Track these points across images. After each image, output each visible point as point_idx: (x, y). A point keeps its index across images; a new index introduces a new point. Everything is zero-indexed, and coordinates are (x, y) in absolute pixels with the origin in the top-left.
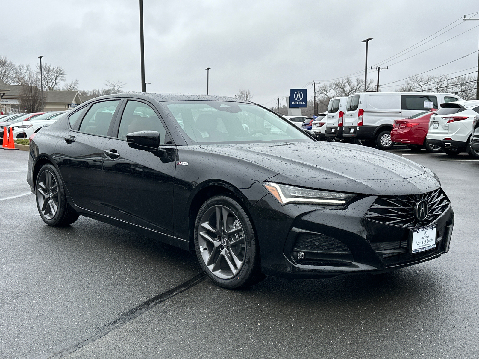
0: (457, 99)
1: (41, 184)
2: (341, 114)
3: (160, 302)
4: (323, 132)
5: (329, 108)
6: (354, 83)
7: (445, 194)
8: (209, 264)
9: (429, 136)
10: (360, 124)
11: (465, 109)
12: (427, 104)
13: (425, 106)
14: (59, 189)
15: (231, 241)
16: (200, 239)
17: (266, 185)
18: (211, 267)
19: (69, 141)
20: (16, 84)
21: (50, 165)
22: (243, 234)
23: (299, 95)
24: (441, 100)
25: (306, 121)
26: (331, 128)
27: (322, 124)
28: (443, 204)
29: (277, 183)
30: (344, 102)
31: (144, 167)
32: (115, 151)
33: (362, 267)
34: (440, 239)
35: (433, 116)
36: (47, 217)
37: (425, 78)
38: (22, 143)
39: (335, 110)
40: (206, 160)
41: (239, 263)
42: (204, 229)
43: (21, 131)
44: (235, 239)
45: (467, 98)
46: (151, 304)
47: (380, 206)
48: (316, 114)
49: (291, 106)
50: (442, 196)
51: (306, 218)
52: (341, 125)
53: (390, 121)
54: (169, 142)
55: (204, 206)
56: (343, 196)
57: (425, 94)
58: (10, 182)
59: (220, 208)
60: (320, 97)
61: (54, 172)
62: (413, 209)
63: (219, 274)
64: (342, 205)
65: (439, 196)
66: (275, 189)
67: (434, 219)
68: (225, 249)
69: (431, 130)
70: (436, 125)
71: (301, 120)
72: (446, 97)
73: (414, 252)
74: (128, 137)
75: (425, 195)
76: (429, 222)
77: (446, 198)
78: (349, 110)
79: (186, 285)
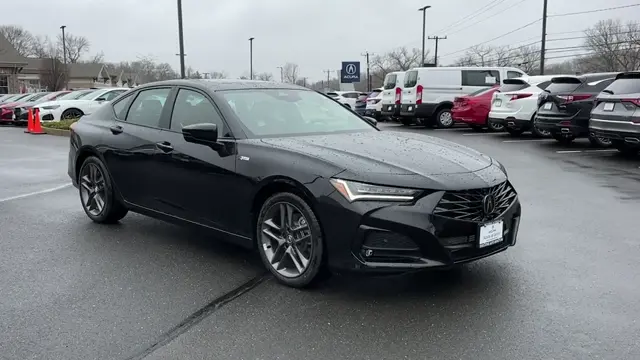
0: (520, 74)
1: (85, 178)
2: (399, 91)
3: (225, 303)
4: (379, 109)
5: (385, 83)
6: (410, 54)
7: (511, 186)
8: (274, 262)
9: (493, 114)
10: (419, 102)
11: (529, 86)
12: (490, 80)
13: (487, 82)
14: (106, 184)
15: (296, 238)
16: (263, 237)
17: (333, 181)
18: (275, 266)
19: (115, 132)
20: (34, 56)
21: (94, 158)
22: (309, 232)
23: (351, 68)
24: (504, 76)
25: (360, 98)
26: (388, 106)
27: (377, 101)
28: (510, 196)
29: (344, 179)
30: (401, 77)
31: (190, 158)
32: (169, 144)
33: (431, 263)
34: (506, 232)
35: (495, 93)
36: (93, 213)
37: (486, 48)
38: (50, 126)
39: (391, 86)
40: (268, 156)
41: (305, 262)
42: (268, 226)
43: (47, 112)
44: (301, 237)
45: (531, 73)
46: (217, 306)
47: (448, 202)
48: (370, 88)
49: (343, 81)
50: (509, 189)
51: (375, 215)
52: (398, 102)
53: (451, 98)
54: (228, 135)
55: (268, 202)
56: (410, 191)
57: (487, 68)
58: (46, 173)
59: (285, 206)
60: (374, 69)
61: (99, 165)
62: (480, 203)
63: (283, 272)
64: (410, 201)
65: (505, 189)
66: (342, 185)
67: (501, 212)
68: (290, 247)
69: (493, 108)
70: (498, 103)
71: (355, 95)
72: (508, 72)
73: (481, 246)
74: (184, 130)
75: (492, 188)
76: (495, 215)
77: (513, 190)
78: (408, 86)
79: (250, 285)
